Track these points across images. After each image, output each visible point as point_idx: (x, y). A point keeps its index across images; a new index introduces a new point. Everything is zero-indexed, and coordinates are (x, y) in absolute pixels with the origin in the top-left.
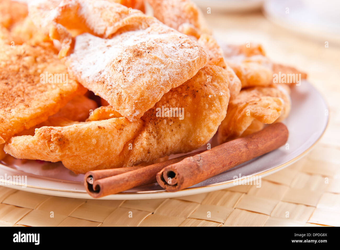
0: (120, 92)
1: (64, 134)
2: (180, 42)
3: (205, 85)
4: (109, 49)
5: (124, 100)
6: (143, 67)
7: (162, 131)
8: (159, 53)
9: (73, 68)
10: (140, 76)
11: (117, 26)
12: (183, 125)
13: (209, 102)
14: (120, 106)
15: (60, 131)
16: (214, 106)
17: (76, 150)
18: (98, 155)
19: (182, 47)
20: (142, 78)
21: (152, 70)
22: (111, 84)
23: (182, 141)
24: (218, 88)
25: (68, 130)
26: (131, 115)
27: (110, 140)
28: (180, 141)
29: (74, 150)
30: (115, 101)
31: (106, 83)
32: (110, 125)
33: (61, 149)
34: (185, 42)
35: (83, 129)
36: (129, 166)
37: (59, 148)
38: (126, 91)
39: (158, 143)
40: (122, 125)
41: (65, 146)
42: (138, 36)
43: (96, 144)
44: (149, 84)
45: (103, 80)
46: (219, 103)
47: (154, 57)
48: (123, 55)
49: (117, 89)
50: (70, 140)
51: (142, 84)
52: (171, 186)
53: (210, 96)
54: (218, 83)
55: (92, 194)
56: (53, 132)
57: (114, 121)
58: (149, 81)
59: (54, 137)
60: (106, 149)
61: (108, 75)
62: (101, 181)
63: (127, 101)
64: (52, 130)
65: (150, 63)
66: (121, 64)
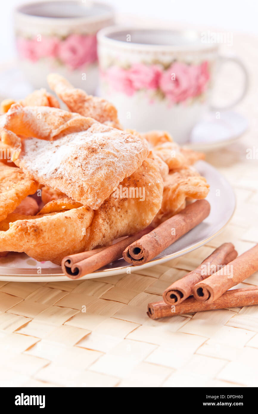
0: (81, 184)
1: (38, 226)
2: (124, 138)
3: (143, 175)
4: (58, 149)
5: (86, 191)
6: (99, 161)
7: (113, 217)
8: (111, 148)
9: (28, 168)
10: (98, 169)
11: (61, 129)
12: (129, 211)
13: (149, 189)
14: (82, 197)
15: (35, 223)
16: (154, 192)
17: (48, 238)
18: (66, 242)
19: (127, 142)
20: (99, 170)
21: (107, 163)
22: (70, 179)
23: (129, 226)
24: (154, 177)
25: (41, 222)
26: (94, 204)
27: (75, 228)
28: (127, 225)
29: (46, 239)
30: (77, 193)
31: (64, 178)
32: (73, 215)
33: (37, 239)
34: (128, 138)
35: (53, 220)
36: (91, 249)
37: (35, 238)
38: (87, 183)
39: (111, 228)
40: (82, 214)
41: (40, 236)
42: (82, 136)
43: (65, 232)
44: (107, 175)
45: (61, 176)
46: (158, 190)
47: (107, 152)
48: (78, 152)
49: (78, 182)
50: (44, 230)
51: (101, 176)
52: (137, 261)
53: (150, 184)
54: (153, 173)
55: (71, 276)
56: (28, 225)
57: (76, 211)
58: (106, 173)
59: (30, 229)
60: (73, 236)
61: (65, 171)
62: (79, 264)
63: (89, 192)
64: (27, 223)
65: (105, 157)
66: (78, 160)
